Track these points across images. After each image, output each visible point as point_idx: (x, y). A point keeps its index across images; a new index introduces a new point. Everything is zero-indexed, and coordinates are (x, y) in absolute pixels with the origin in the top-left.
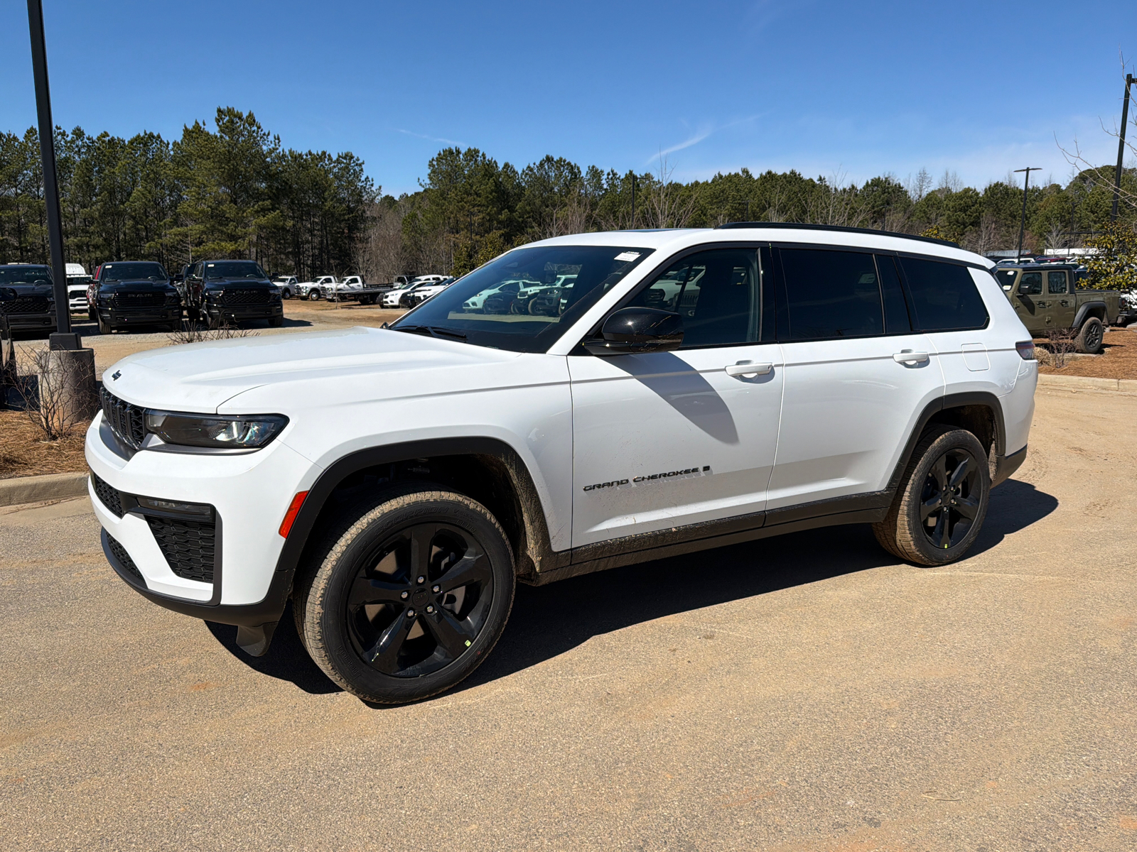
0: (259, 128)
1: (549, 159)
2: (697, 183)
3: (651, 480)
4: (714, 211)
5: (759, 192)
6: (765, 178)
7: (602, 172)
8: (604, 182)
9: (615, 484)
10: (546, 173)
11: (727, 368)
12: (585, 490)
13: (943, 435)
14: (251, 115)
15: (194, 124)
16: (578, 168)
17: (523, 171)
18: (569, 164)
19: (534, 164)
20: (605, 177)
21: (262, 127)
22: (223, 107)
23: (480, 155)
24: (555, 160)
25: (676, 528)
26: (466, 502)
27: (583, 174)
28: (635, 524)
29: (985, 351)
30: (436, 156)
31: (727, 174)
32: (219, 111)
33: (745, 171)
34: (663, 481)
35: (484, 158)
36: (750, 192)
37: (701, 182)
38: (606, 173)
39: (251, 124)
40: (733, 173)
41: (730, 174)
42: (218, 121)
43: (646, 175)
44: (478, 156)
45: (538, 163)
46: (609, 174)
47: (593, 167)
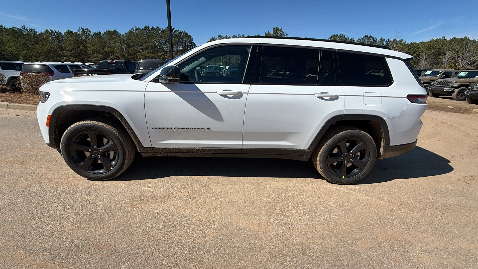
0: (283, 32)
1: (366, 36)
2: (422, 42)
3: (182, 129)
4: (427, 52)
5: (448, 45)
6: (452, 40)
7: (384, 39)
8: (385, 42)
9: (166, 129)
10: (365, 41)
11: (217, 92)
12: (153, 128)
13: (345, 132)
14: (281, 29)
15: (268, 32)
16: (376, 39)
17: (357, 40)
18: (373, 37)
19: (361, 38)
20: (385, 41)
21: (284, 32)
22: (275, 27)
23: (344, 36)
24: (368, 36)
25: (198, 147)
26: (105, 126)
27: (378, 40)
28: (179, 143)
29: (381, 97)
30: (330, 37)
31: (436, 39)
32: (274, 28)
33: (444, 38)
34: (188, 131)
35: (345, 37)
36: (444, 45)
37: (424, 42)
38: (386, 40)
39: (281, 31)
40: (438, 39)
41: (437, 39)
42: (273, 31)
43: (401, 40)
44: (343, 36)
45: (362, 38)
46: (387, 40)
47: (382, 38)
